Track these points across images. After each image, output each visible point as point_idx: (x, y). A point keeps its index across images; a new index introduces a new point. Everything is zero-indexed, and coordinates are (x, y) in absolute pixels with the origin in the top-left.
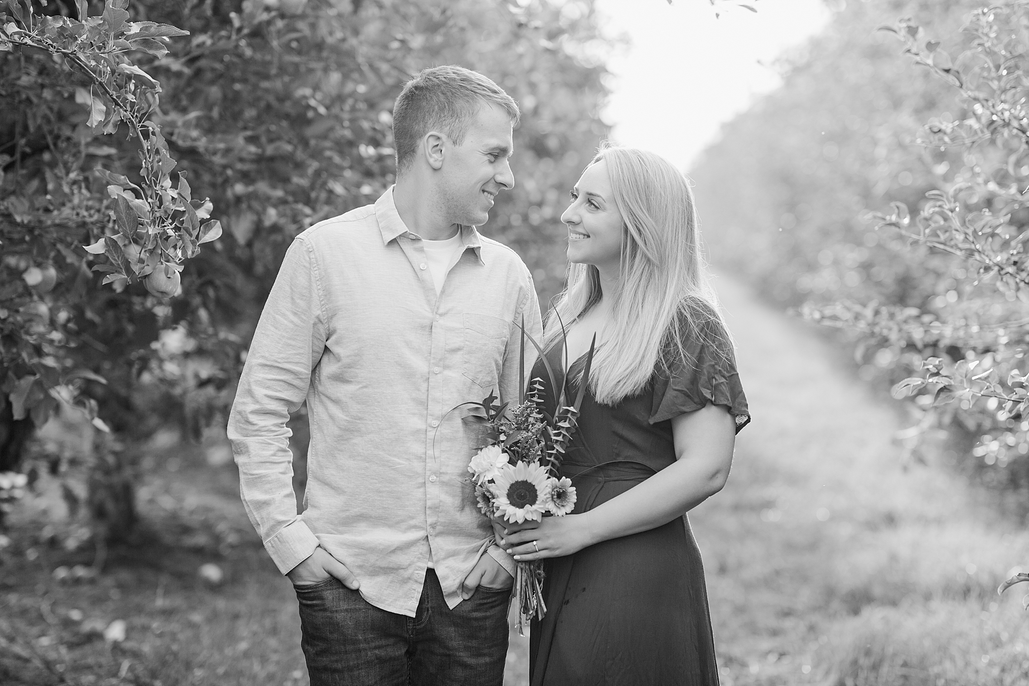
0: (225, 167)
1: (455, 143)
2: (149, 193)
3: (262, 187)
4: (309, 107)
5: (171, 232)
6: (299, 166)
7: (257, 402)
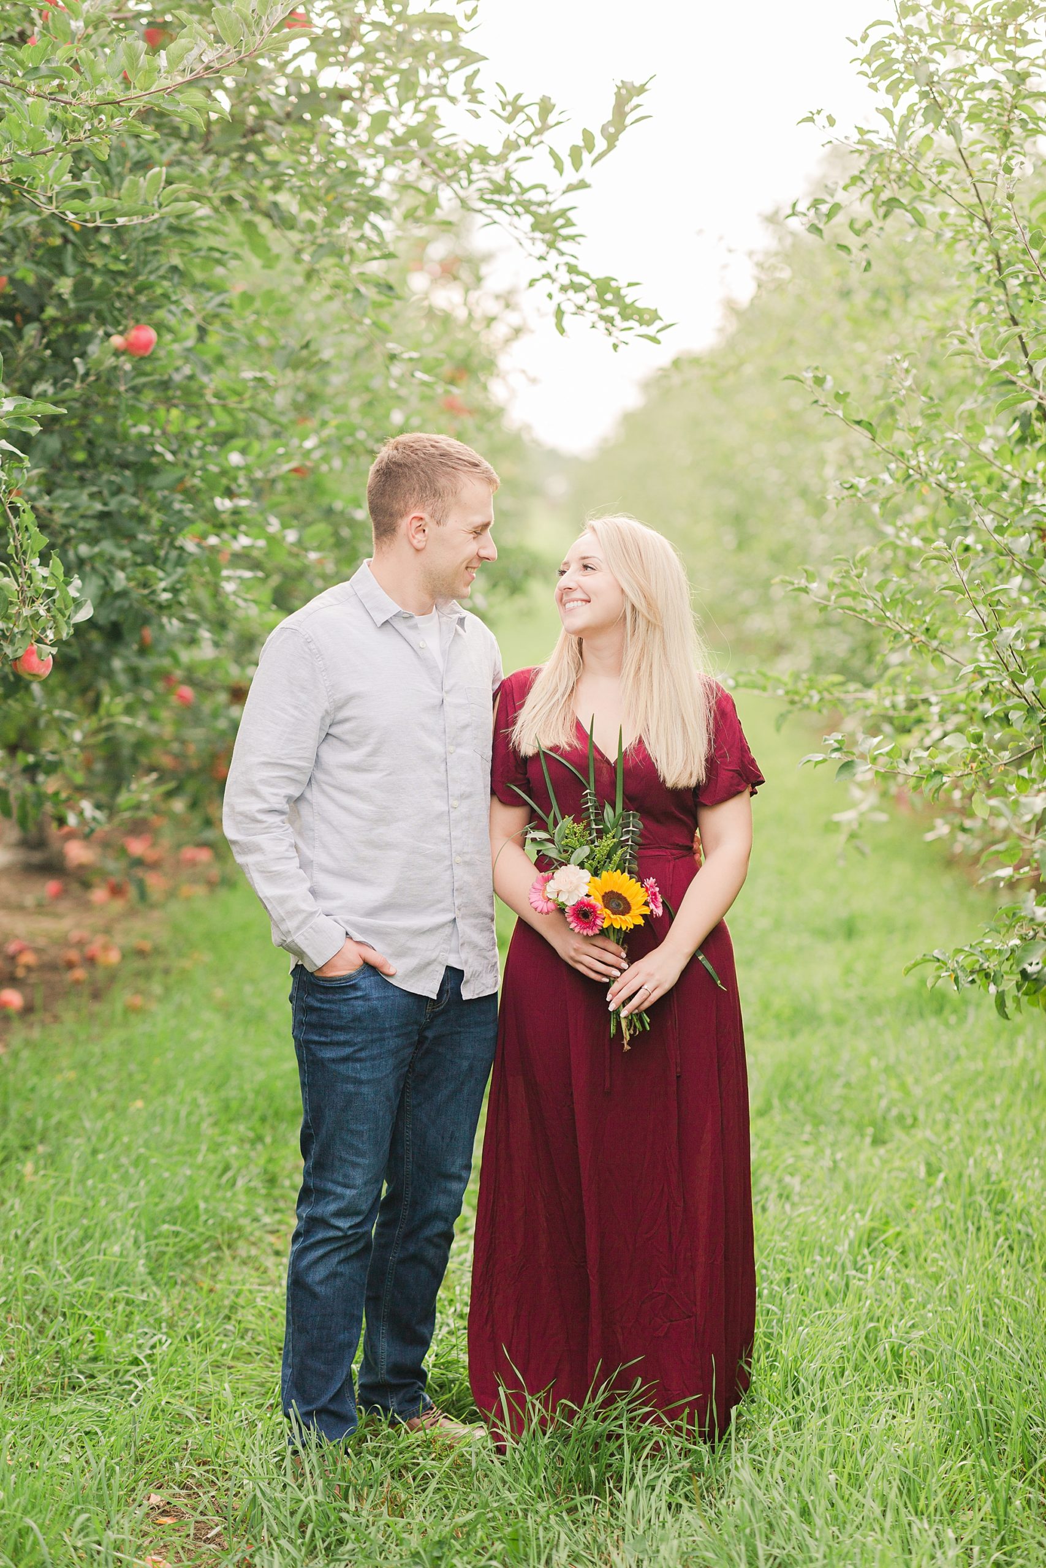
0: (66, 527)
1: (438, 523)
2: (18, 571)
3: (107, 546)
4: (154, 453)
5: (42, 612)
6: (143, 520)
7: (265, 800)
